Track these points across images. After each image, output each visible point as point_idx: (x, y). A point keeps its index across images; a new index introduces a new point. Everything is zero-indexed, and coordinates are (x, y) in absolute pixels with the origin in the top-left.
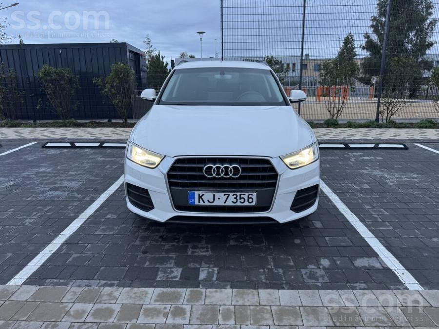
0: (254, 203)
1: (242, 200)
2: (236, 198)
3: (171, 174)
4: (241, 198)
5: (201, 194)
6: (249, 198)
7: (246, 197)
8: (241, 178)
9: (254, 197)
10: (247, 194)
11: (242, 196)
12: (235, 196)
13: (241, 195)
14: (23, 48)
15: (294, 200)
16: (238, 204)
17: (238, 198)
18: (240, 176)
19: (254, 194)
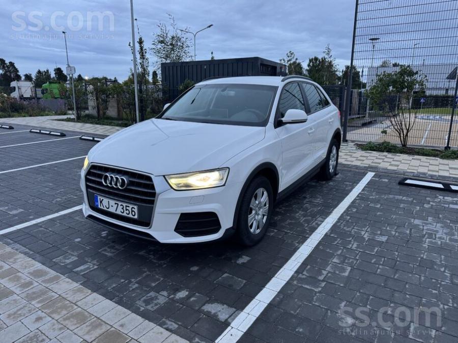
0: (136, 217)
1: (128, 212)
2: (123, 208)
3: (88, 178)
4: (126, 210)
5: (102, 198)
6: (132, 211)
7: (130, 209)
8: (126, 190)
9: (136, 210)
10: (131, 206)
11: (127, 208)
12: (122, 207)
13: (126, 206)
14: (184, 65)
15: (178, 223)
16: (125, 214)
17: (125, 209)
18: (126, 188)
19: (136, 207)
